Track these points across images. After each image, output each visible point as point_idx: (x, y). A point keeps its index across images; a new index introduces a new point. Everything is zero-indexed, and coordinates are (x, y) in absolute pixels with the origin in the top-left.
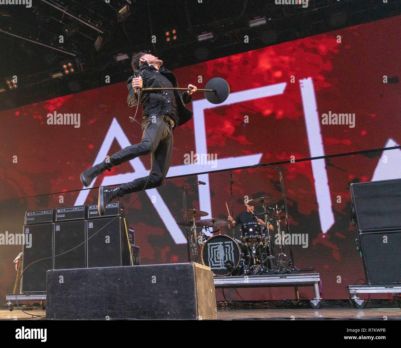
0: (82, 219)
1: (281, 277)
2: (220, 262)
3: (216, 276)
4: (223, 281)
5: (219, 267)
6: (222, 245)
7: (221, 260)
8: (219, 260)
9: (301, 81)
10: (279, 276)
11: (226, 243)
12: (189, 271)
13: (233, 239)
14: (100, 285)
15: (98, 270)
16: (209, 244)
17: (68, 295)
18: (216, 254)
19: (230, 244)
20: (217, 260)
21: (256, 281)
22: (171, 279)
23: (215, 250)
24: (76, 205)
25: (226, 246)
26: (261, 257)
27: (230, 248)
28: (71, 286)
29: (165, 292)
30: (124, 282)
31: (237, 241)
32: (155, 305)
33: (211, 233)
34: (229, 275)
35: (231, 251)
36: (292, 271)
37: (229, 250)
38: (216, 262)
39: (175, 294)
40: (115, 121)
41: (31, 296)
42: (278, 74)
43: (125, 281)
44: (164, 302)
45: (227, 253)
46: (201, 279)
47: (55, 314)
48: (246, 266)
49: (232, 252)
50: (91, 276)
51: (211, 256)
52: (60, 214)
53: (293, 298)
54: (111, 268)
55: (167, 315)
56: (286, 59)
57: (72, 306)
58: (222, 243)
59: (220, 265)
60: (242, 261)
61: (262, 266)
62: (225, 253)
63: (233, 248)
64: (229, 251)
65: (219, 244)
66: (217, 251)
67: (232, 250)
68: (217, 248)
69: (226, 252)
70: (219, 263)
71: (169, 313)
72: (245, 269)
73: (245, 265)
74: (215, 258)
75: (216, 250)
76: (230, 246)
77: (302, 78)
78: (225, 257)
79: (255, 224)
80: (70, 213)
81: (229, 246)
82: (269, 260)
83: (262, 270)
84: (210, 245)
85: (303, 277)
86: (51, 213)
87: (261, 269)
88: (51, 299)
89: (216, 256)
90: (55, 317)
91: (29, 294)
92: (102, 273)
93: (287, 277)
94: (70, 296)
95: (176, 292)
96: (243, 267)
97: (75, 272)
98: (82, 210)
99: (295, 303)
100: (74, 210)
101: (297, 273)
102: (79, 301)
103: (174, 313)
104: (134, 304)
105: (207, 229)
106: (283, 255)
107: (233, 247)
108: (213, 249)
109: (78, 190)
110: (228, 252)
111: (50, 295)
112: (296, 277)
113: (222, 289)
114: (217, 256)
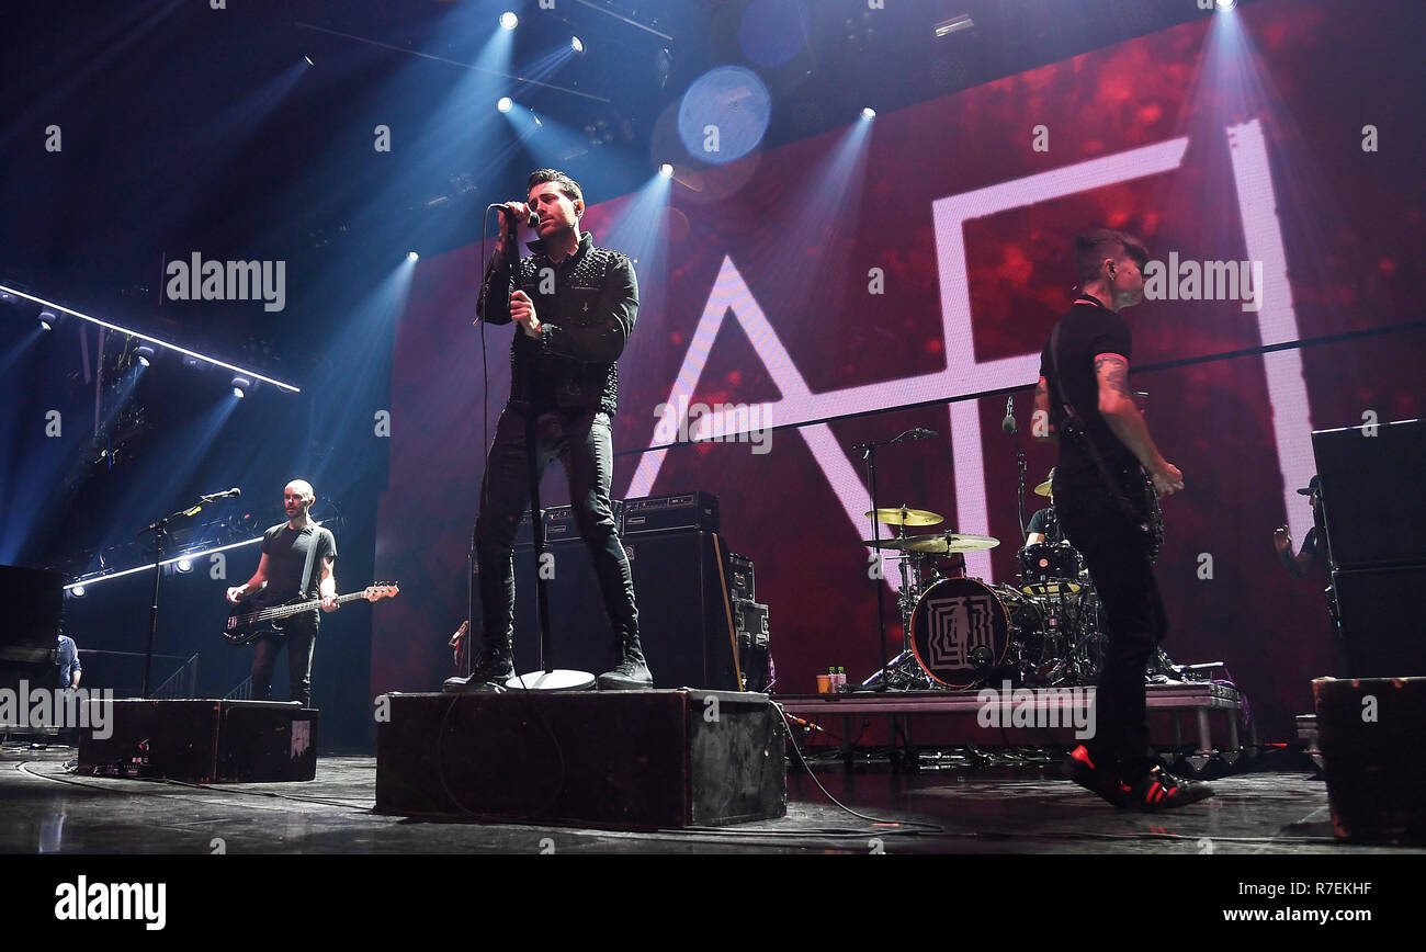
2: (958, 649)
5: (956, 662)
6: (964, 604)
7: (960, 645)
8: (956, 645)
9: (1230, 130)
11: (974, 598)
13: (992, 590)
16: (930, 603)
18: (949, 630)
19: (984, 602)
20: (951, 645)
23: (945, 618)
25: (975, 607)
27: (984, 613)
35: (986, 619)
37: (982, 617)
38: (947, 649)
39: (642, 764)
40: (727, 262)
45: (977, 628)
48: (1025, 661)
49: (988, 624)
51: (935, 633)
55: (622, 813)
58: (964, 599)
59: (959, 657)
62: (971, 628)
63: (992, 614)
64: (982, 622)
65: (956, 603)
66: (950, 621)
67: (990, 619)
68: (950, 613)
69: (975, 625)
70: (955, 653)
71: (626, 809)
74: (946, 638)
75: (949, 617)
76: (986, 609)
77: (1234, 122)
78: (970, 637)
79: (1055, 548)
81: (980, 607)
84: (933, 605)
89: (948, 635)
95: (644, 760)
107: (993, 610)
108: (942, 614)
110: (978, 623)
114: (952, 634)
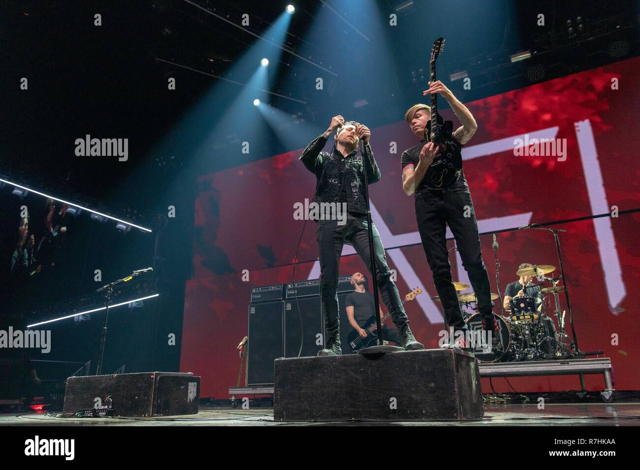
0: (317, 296)
1: (563, 363)
3: (482, 363)
4: (490, 368)
9: (576, 124)
10: (559, 362)
12: (448, 358)
13: (500, 317)
14: (339, 377)
15: (336, 359)
17: (301, 390)
21: (530, 368)
22: (425, 369)
24: (310, 278)
26: (536, 339)
28: (304, 378)
29: (419, 386)
30: (367, 373)
31: (505, 319)
32: (407, 401)
33: (474, 309)
34: (497, 362)
36: (576, 355)
39: (432, 387)
41: (258, 389)
42: (547, 117)
43: (369, 372)
44: (418, 398)
46: (464, 368)
47: (285, 413)
48: (518, 350)
49: (499, 333)
50: (328, 366)
52: (290, 289)
53: (578, 388)
54: (351, 356)
55: (422, 413)
56: (556, 98)
57: (305, 403)
60: (513, 344)
61: (537, 350)
67: (500, 330)
68: (481, 328)
71: (424, 412)
72: (517, 354)
73: (516, 348)
77: (578, 121)
79: (527, 299)
80: (302, 288)
82: (545, 342)
83: (538, 354)
85: (590, 362)
86: (281, 288)
87: (536, 353)
88: (280, 395)
90: (285, 417)
91: (255, 387)
92: (341, 363)
93: (570, 363)
94: (303, 391)
95: (433, 385)
96: (514, 351)
97: (309, 361)
98: (317, 284)
99: (581, 395)
100: (308, 284)
101: (583, 358)
102: (314, 397)
103: (431, 411)
104: (381, 400)
105: (468, 305)
106: (563, 336)
107: (501, 327)
108: (477, 329)
109: (312, 261)
111: (278, 389)
112: (582, 363)
113: (489, 379)
